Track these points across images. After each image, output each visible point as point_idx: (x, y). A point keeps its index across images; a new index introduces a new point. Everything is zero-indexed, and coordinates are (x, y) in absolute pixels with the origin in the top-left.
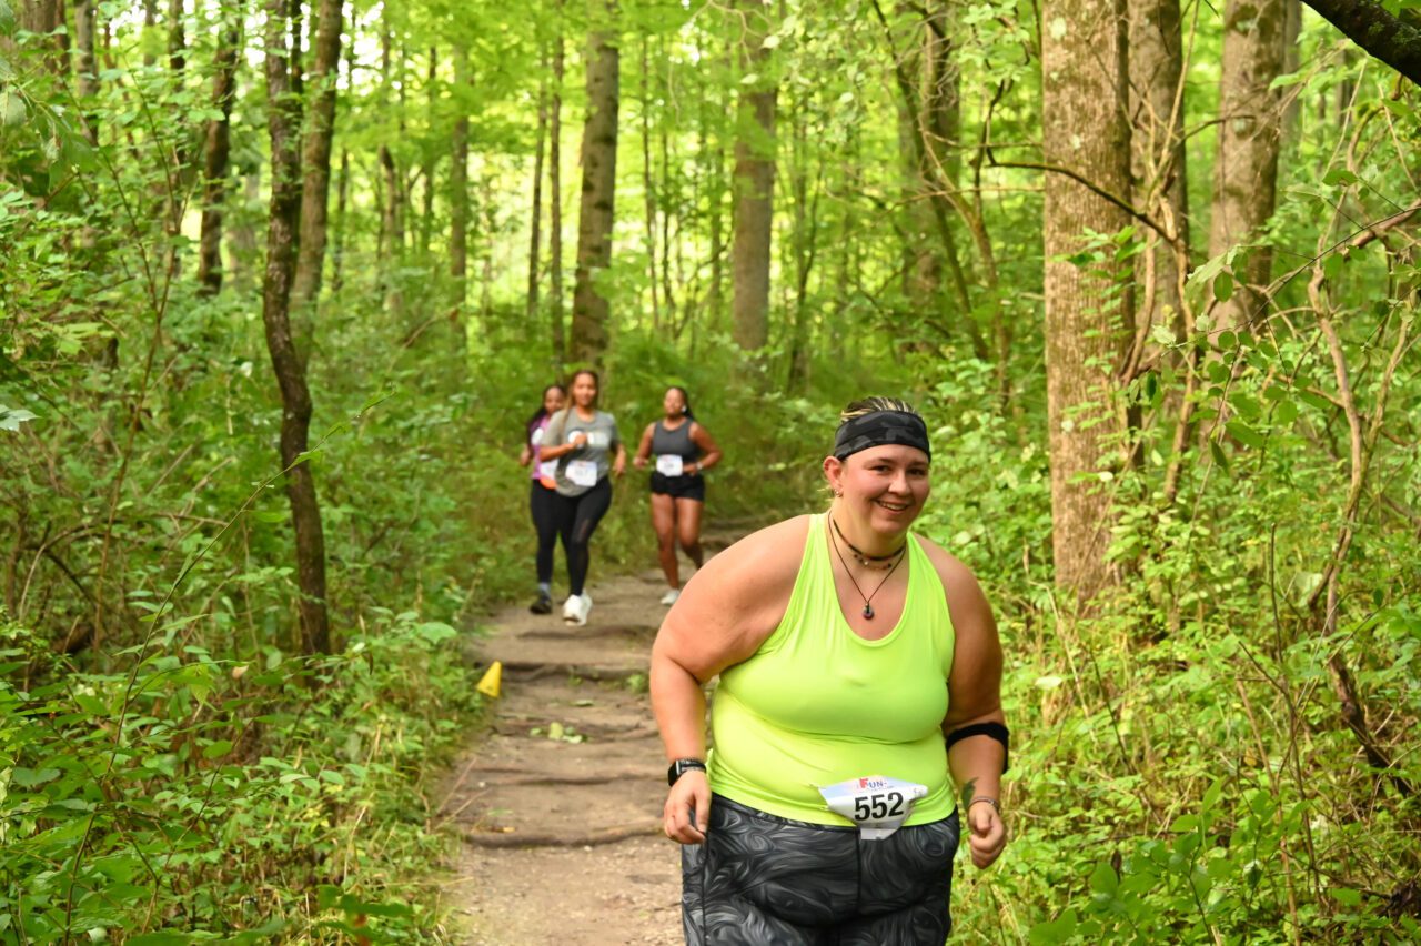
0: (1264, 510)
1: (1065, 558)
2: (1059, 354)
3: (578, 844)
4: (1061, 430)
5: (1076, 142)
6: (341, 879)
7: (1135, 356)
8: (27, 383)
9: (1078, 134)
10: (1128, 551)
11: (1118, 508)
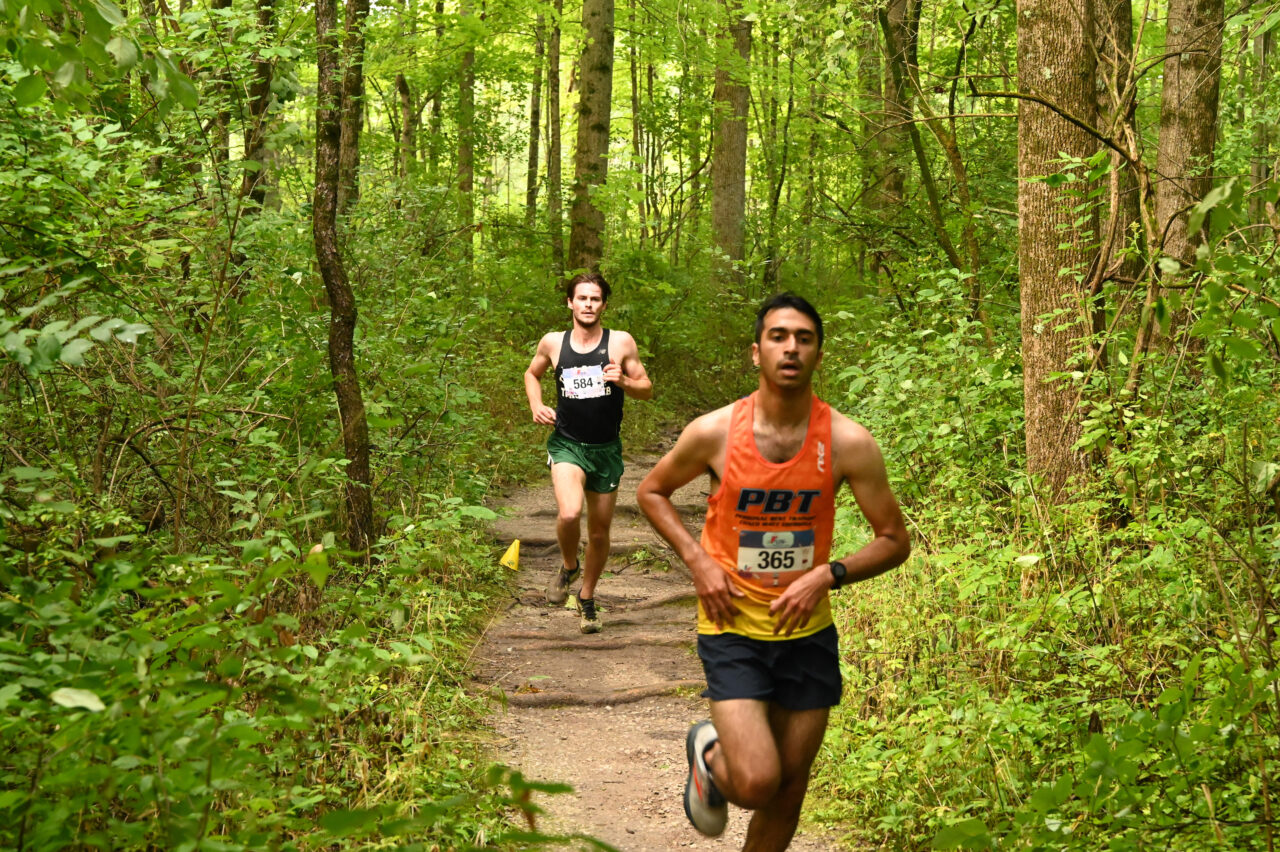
0: (1224, 405)
1: (1036, 448)
2: (1032, 266)
3: (600, 704)
4: (1033, 332)
5: (1047, 73)
6: (401, 737)
7: (1100, 265)
8: (118, 293)
9: (1049, 66)
10: (1096, 442)
11: (1086, 403)
